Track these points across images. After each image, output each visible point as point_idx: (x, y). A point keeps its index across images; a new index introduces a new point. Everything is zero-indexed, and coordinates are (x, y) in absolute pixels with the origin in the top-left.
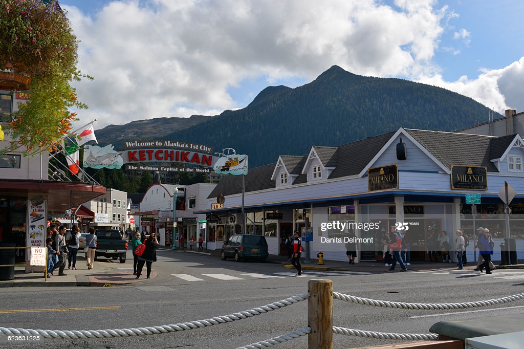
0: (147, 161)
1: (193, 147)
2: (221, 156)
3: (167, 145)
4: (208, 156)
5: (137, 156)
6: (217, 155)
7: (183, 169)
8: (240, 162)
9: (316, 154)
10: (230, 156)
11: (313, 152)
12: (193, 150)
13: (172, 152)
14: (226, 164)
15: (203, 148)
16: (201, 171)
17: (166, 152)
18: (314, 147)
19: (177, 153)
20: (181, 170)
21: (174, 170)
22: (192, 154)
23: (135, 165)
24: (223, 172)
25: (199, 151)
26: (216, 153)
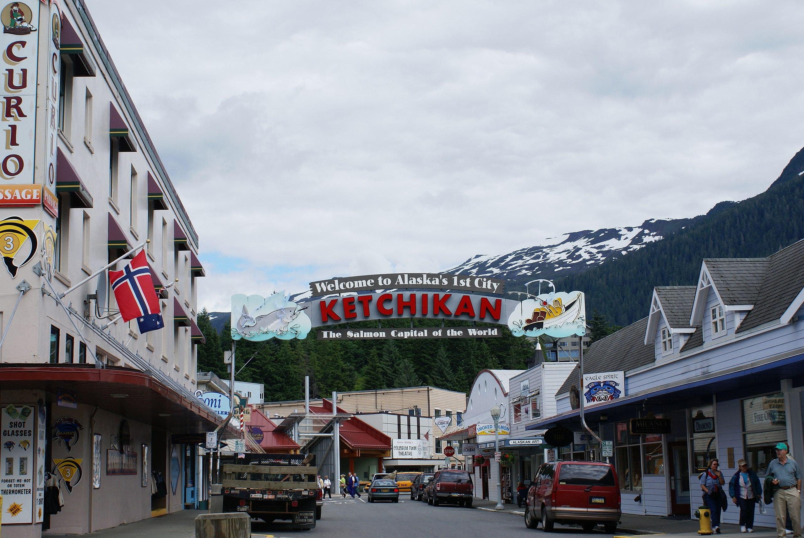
0: (360, 318)
1: (458, 283)
2: (523, 298)
3: (401, 283)
4: (492, 300)
5: (338, 311)
6: (515, 297)
7: (440, 331)
8: (567, 308)
9: (709, 277)
10: (543, 297)
11: (704, 272)
12: (459, 289)
13: (413, 297)
14: (536, 314)
15: (480, 283)
16: (480, 333)
17: (400, 297)
18: (706, 261)
19: (425, 297)
20: (435, 334)
21: (421, 334)
22: (457, 298)
23: (335, 329)
24: (529, 333)
25: (473, 290)
26: (510, 293)
